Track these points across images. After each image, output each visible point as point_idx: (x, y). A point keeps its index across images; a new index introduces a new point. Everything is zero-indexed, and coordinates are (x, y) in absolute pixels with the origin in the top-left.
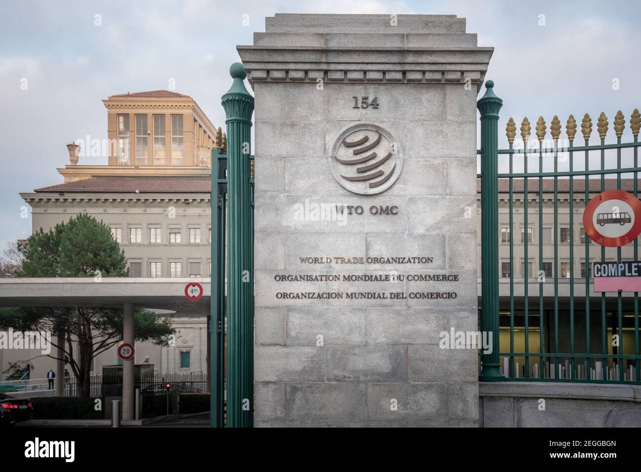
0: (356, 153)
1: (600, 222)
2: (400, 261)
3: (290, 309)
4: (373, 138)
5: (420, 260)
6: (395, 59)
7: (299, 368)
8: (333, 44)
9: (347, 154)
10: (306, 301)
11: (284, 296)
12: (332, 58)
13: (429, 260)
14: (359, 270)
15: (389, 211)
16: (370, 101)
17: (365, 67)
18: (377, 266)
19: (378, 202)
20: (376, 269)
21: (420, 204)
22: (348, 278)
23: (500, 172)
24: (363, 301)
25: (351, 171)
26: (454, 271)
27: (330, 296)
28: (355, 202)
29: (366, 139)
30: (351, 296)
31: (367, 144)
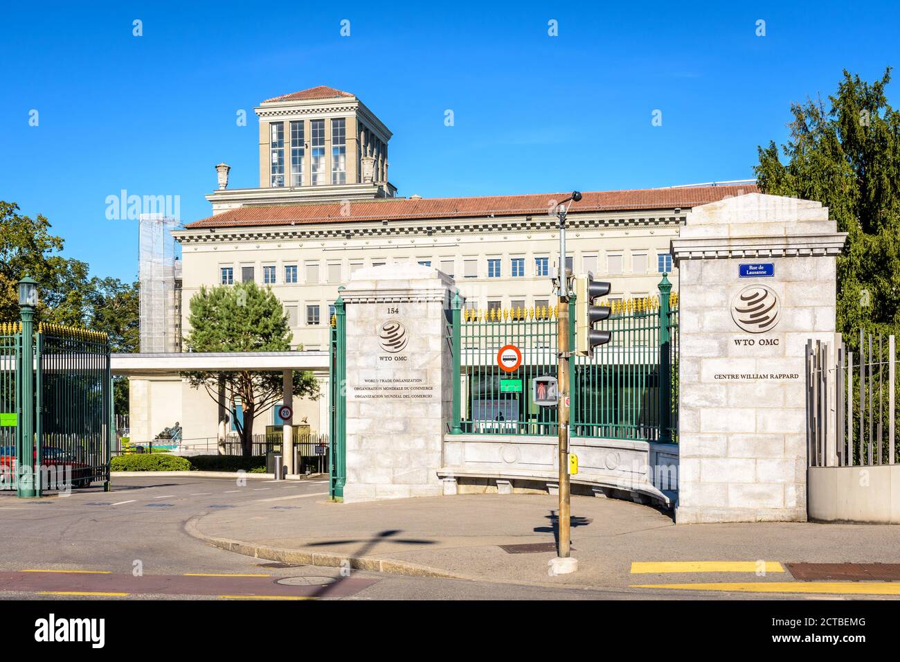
0: (389, 333)
1: (504, 359)
2: (408, 381)
3: (361, 402)
4: (396, 327)
5: (416, 380)
6: (404, 292)
7: (364, 428)
8: (379, 287)
9: (385, 334)
10: (367, 399)
11: (358, 396)
12: (378, 293)
13: (420, 380)
14: (390, 385)
15: (403, 359)
16: (395, 310)
17: (392, 296)
18: (398, 383)
19: (398, 355)
20: (398, 385)
21: (417, 356)
22: (385, 389)
23: (462, 335)
24: (391, 399)
25: (386, 341)
26: (431, 385)
27: (377, 396)
28: (388, 355)
29: (393, 327)
30: (386, 396)
31: (394, 329)
